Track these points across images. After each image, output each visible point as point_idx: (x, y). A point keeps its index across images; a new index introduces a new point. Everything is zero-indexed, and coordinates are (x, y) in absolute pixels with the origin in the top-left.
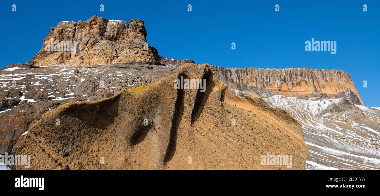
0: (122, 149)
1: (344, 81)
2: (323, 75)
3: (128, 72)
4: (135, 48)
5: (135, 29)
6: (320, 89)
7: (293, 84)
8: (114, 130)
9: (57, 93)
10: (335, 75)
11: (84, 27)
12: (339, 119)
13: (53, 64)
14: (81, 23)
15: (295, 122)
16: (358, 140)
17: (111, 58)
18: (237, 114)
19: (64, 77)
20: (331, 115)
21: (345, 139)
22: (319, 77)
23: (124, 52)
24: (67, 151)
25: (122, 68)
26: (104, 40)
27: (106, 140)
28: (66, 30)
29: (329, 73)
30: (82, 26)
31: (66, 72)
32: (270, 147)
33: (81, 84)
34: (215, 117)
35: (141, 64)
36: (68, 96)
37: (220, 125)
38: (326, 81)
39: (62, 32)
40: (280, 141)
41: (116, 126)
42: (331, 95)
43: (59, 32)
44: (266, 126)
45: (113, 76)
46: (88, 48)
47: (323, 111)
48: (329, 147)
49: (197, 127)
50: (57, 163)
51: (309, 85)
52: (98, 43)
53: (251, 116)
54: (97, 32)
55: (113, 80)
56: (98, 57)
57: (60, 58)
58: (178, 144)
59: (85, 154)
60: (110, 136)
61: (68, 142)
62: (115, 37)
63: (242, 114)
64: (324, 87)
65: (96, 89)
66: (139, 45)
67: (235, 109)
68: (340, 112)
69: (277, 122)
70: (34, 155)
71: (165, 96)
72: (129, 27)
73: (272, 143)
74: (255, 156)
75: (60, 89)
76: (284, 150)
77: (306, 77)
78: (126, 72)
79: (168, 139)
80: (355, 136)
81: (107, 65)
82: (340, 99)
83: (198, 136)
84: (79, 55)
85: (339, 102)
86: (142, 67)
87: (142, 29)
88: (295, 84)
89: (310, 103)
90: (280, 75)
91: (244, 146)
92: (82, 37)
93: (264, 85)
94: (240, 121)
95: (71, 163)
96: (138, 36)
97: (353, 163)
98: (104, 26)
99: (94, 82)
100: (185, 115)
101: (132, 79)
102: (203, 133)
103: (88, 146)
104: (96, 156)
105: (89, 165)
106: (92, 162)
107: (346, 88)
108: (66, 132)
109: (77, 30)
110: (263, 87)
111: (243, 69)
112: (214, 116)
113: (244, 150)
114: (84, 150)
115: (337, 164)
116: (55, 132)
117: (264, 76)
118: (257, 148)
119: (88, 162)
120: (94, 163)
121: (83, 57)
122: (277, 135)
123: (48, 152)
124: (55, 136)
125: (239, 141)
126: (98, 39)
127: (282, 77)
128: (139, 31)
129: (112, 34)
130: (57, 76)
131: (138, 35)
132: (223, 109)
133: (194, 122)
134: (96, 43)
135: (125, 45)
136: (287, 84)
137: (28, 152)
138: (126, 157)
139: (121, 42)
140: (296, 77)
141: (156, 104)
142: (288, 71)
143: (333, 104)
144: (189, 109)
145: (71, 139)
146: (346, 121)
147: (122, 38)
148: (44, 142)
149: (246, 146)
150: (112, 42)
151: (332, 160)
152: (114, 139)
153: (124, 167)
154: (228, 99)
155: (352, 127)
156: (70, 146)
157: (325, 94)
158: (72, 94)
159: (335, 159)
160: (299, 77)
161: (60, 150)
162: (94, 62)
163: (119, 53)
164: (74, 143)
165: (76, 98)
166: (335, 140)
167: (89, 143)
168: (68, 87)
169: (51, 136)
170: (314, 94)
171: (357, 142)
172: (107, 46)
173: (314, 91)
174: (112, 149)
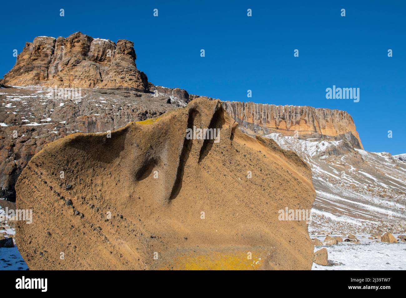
0: (127, 184)
1: (346, 123)
2: (324, 115)
3: (113, 98)
4: (122, 72)
5: (123, 50)
6: (320, 130)
7: (292, 122)
8: (119, 164)
9: (32, 118)
10: (337, 116)
11: (65, 44)
12: (337, 163)
13: (28, 85)
14: (61, 39)
15: (305, 165)
16: (355, 185)
17: (94, 82)
18: (246, 154)
19: (41, 99)
20: (329, 158)
21: (341, 183)
22: (320, 117)
23: (109, 76)
24: (71, 184)
25: (106, 93)
26: (87, 61)
27: (110, 174)
28: (44, 46)
29: (331, 113)
30: (62, 43)
31: (42, 94)
32: (278, 189)
33: (60, 109)
34: (224, 155)
35: (128, 91)
36: (45, 122)
37: (228, 164)
38: (326, 121)
39: (39, 49)
40: (289, 183)
41: (121, 160)
42: (331, 137)
43: (36, 49)
44: (275, 168)
45: (96, 102)
46: (69, 68)
47: (321, 154)
48: (324, 191)
49: (204, 164)
50: (59, 196)
51: (309, 125)
52: (80, 63)
53: (260, 156)
54: (79, 51)
55: (96, 107)
56: (80, 79)
57: (36, 78)
58: (184, 181)
59: (88, 188)
60: (115, 170)
61: (71, 175)
62: (100, 58)
63: (251, 154)
64: (324, 128)
65: (76, 115)
66: (127, 69)
67: (245, 149)
68: (339, 155)
69: (287, 164)
70: (36, 187)
71: (174, 131)
72: (116, 48)
73: (280, 185)
74: (262, 198)
75: (35, 114)
76: (291, 192)
77: (307, 116)
78: (111, 98)
79: (175, 177)
80: (351, 181)
81: (89, 89)
82: (340, 141)
83: (205, 174)
84: (58, 76)
85: (338, 144)
86: (129, 94)
87: (131, 51)
88: (294, 123)
89: (308, 144)
90: (279, 112)
91: (252, 187)
92: (62, 56)
93: (261, 121)
94: (249, 161)
95: (74, 197)
96: (127, 59)
97: (347, 209)
98: (87, 44)
99: (75, 108)
100: (192, 152)
101: (117, 107)
102: (210, 171)
103: (91, 180)
104: (100, 190)
105: (92, 199)
106: (96, 196)
107: (347, 130)
108: (70, 164)
109: (57, 47)
110: (260, 124)
111: (240, 103)
112: (222, 155)
113: (251, 191)
114: (88, 184)
115: (331, 209)
116: (58, 164)
117: (261, 112)
118: (264, 190)
119: (91, 196)
120: (98, 198)
121: (62, 78)
122: (286, 178)
123: (50, 185)
124: (58, 168)
125: (247, 181)
126: (80, 59)
127: (281, 114)
128: (128, 53)
129: (96, 55)
130: (32, 98)
131: (126, 57)
132: (232, 148)
133: (202, 159)
134: (77, 64)
135: (110, 68)
136: (286, 122)
137: (29, 184)
138: (130, 192)
139: (106, 64)
140: (296, 116)
141: (165, 139)
142: (288, 108)
143: (332, 146)
144: (197, 146)
145: (75, 172)
146: (344, 165)
147: (108, 60)
148: (46, 174)
149: (254, 187)
150: (96, 63)
151: (326, 205)
152: (118, 174)
153: (128, 203)
154: (237, 138)
155: (350, 172)
156: (74, 179)
157: (325, 136)
158: (49, 119)
159: (329, 204)
160: (299, 115)
161: (63, 183)
162: (74, 85)
163: (104, 76)
164: (77, 176)
165: (54, 125)
166: (331, 184)
167: (93, 176)
168: (45, 111)
169: (54, 168)
170: (313, 135)
171: (354, 187)
172: (91, 68)
173: (314, 131)
174: (116, 184)
